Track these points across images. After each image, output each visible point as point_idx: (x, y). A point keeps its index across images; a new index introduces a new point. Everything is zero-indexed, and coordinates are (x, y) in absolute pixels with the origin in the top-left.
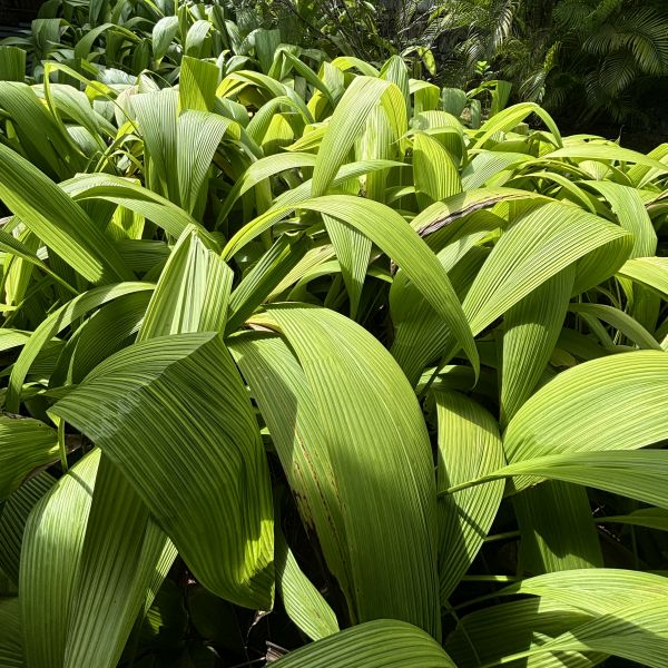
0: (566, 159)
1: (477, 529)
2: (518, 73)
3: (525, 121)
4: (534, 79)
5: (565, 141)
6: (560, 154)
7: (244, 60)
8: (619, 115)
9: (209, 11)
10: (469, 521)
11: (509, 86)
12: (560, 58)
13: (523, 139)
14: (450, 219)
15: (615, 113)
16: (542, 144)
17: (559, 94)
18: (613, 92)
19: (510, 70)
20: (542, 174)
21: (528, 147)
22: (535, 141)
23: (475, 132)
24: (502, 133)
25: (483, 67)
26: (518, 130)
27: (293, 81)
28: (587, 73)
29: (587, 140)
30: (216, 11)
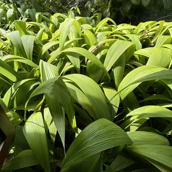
0: (119, 31)
1: (116, 107)
2: (102, 10)
3: (107, 23)
4: (107, 11)
5: (118, 26)
6: (117, 29)
7: (26, 19)
8: (130, 17)
9: (11, 6)
10: (114, 106)
11: (101, 14)
12: (112, 4)
13: (108, 28)
14: (96, 48)
15: (129, 17)
16: (112, 28)
17: (114, 14)
18: (127, 11)
19: (100, 9)
20: (114, 35)
21: (109, 29)
22: (111, 28)
23: (95, 28)
24: (102, 27)
25: (93, 10)
26: (106, 26)
27: (43, 23)
28: (120, 7)
29: (123, 25)
30: (14, 5)
